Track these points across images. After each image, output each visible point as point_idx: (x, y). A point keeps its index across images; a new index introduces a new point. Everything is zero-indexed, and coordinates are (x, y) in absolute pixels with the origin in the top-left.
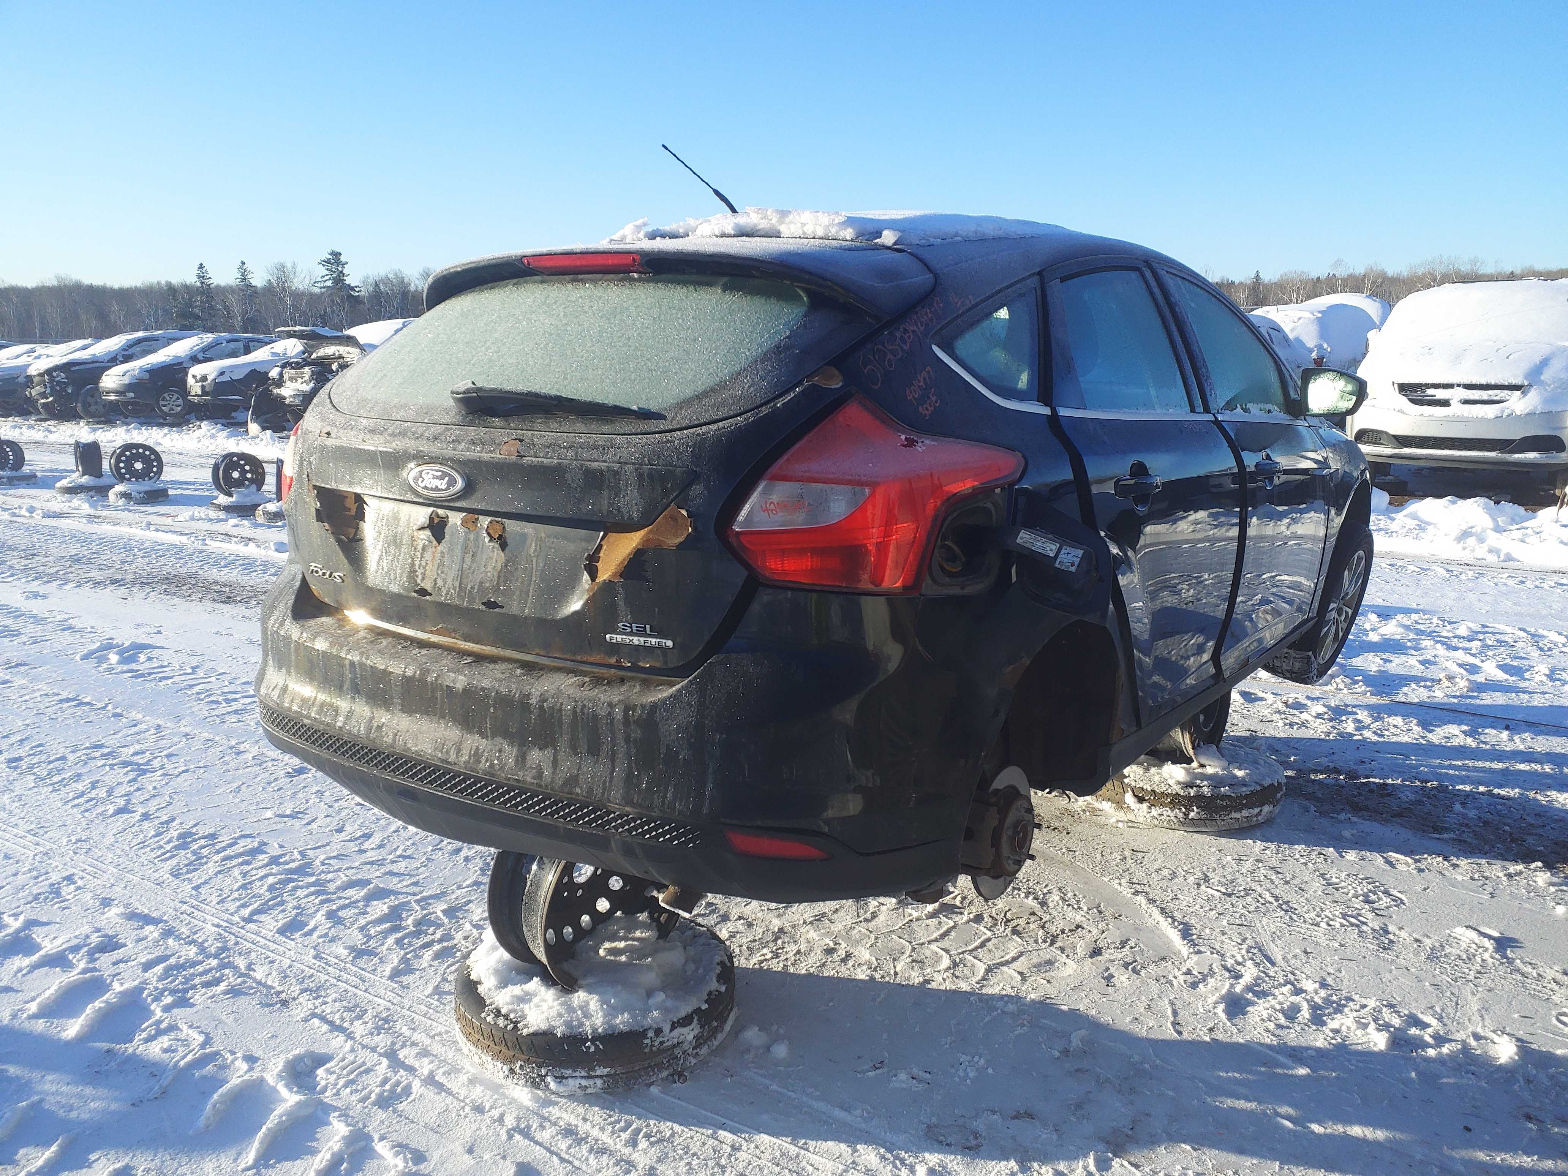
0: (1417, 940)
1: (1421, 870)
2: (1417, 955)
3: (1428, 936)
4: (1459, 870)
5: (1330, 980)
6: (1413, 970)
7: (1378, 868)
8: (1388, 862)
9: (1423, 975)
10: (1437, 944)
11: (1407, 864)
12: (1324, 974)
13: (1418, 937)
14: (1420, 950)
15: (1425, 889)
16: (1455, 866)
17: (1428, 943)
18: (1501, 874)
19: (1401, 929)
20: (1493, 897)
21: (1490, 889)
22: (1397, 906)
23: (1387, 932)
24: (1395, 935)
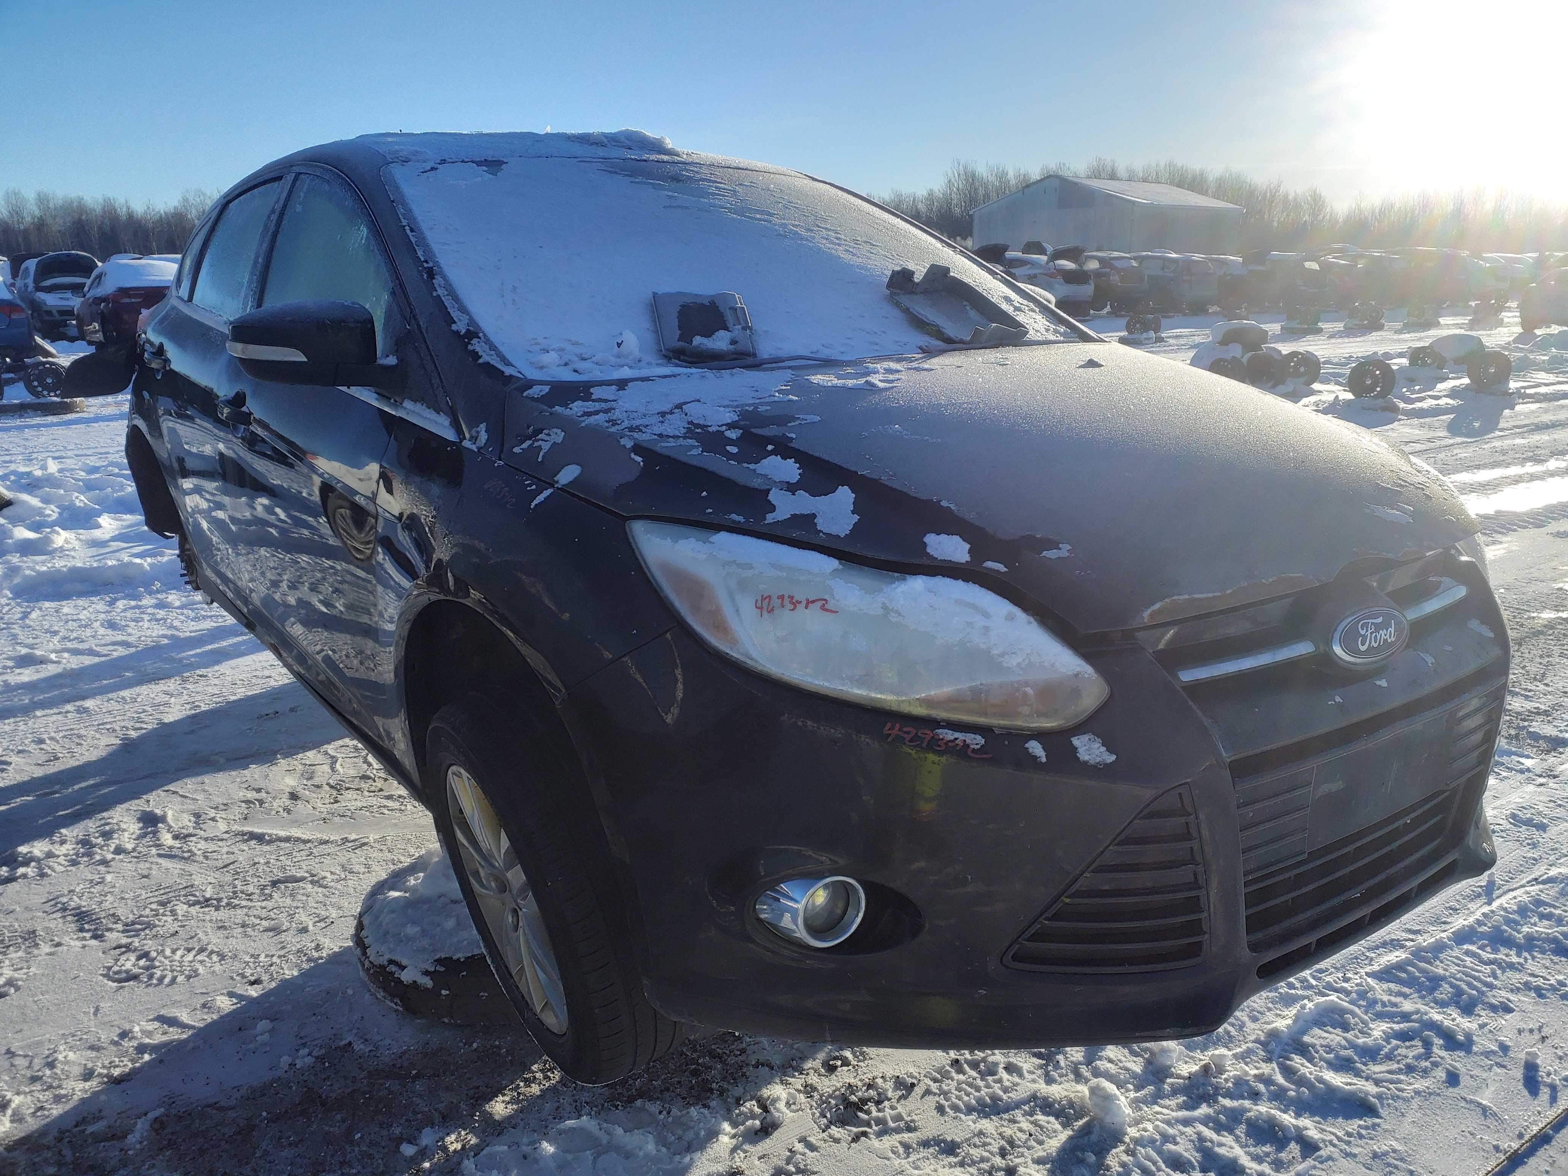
0: (59, 945)
1: (124, 1035)
2: (47, 929)
3: (50, 954)
4: (77, 1070)
5: (102, 868)
6: (40, 914)
7: (175, 1003)
8: (172, 1022)
9: (28, 915)
10: (36, 952)
11: (149, 1034)
12: (111, 870)
13: (60, 949)
14: (48, 938)
15: (97, 1009)
16: (88, 1075)
17: (45, 948)
18: (17, 1100)
19: (84, 947)
20: (8, 1051)
21: (20, 1062)
22: (109, 968)
23: (95, 937)
24: (84, 939)
